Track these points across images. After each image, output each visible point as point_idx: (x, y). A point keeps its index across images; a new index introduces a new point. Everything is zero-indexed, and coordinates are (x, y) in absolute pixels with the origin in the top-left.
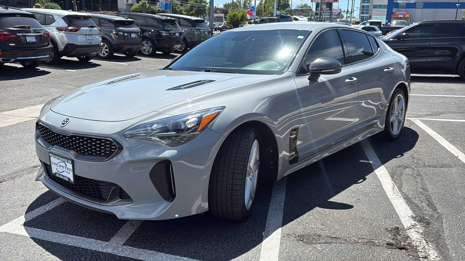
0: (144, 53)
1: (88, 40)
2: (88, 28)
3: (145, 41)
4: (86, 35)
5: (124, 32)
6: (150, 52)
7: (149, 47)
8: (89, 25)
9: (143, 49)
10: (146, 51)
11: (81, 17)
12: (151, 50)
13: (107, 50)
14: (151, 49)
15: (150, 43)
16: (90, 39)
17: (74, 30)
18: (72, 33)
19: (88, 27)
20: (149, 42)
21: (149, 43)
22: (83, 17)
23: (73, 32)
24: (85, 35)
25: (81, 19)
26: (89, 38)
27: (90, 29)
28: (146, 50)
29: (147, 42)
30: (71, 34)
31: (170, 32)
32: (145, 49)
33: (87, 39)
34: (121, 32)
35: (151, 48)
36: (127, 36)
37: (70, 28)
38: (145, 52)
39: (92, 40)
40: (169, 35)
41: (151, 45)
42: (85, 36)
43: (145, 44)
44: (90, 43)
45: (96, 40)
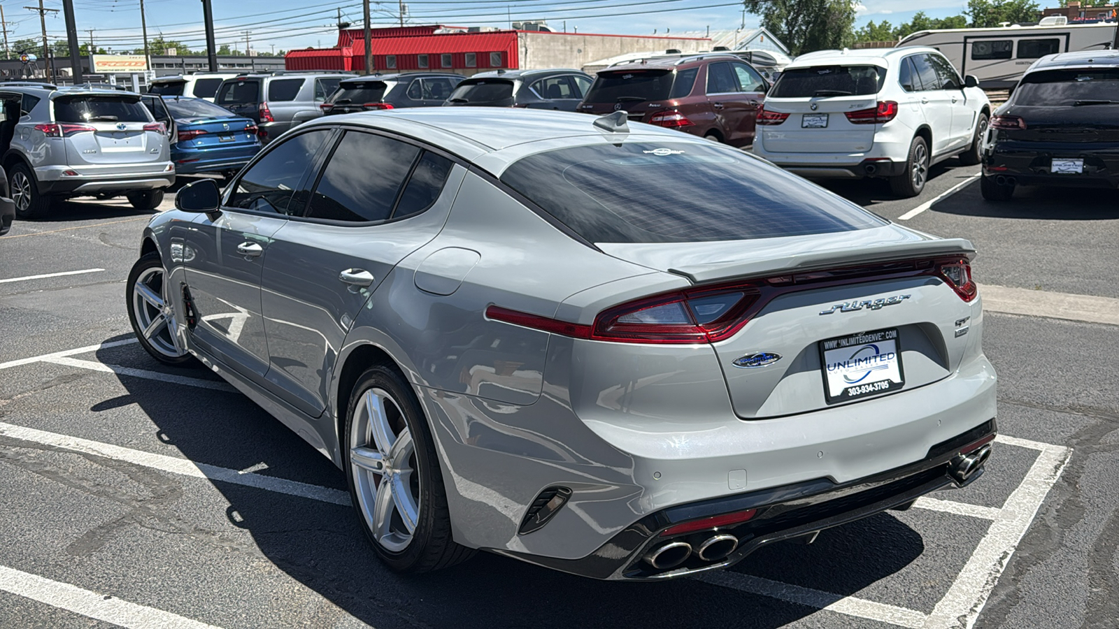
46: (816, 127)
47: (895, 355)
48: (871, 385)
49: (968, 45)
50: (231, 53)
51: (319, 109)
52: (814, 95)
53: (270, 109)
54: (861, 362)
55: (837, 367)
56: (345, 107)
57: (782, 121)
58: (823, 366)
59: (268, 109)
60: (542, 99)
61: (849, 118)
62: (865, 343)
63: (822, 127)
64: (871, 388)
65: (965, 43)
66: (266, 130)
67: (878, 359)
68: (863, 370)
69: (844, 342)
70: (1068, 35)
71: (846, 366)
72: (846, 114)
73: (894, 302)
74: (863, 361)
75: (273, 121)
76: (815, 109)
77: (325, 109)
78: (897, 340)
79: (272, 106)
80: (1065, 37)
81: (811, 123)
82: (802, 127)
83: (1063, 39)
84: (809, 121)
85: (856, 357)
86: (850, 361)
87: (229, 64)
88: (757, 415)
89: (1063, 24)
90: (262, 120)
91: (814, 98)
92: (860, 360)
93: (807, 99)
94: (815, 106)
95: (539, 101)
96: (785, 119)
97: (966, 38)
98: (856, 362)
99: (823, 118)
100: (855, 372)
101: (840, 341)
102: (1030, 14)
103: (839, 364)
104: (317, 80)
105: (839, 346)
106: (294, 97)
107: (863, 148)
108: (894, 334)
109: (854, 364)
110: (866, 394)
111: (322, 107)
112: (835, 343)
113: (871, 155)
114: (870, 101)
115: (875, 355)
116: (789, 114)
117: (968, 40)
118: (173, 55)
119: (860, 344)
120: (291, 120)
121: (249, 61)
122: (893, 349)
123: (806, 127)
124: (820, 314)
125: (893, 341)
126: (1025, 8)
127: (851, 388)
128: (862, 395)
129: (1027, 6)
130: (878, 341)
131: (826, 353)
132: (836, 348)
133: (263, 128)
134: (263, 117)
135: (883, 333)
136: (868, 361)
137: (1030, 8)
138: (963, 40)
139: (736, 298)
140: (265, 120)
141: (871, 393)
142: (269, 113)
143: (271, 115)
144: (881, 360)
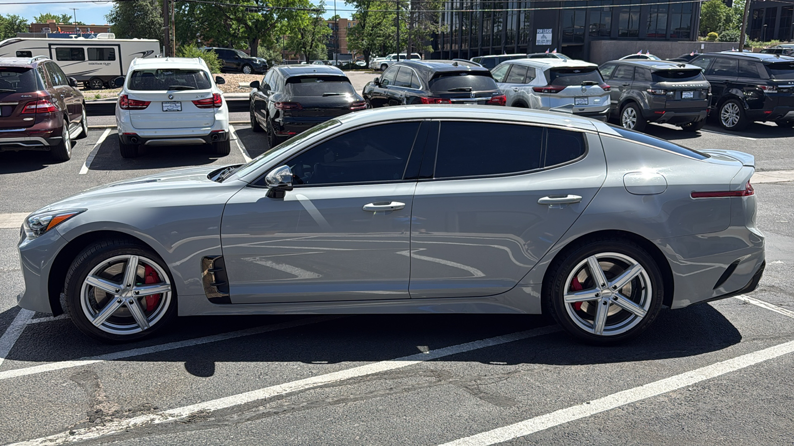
0: (725, 124)
1: (578, 104)
2: (580, 86)
3: (730, 104)
4: (575, 98)
5: (667, 90)
6: (736, 123)
7: (734, 115)
8: (584, 82)
9: (725, 117)
10: (729, 122)
11: (575, 70)
12: (737, 120)
13: (635, 120)
14: (737, 118)
15: (737, 108)
16: (583, 103)
17: (554, 91)
18: (550, 96)
19: (582, 85)
20: (736, 105)
21: (735, 107)
22: (579, 70)
23: (552, 94)
24: (573, 97)
25: (574, 73)
26: (580, 102)
27: (584, 87)
28: (730, 118)
29: (733, 106)
30: (548, 97)
31: (779, 86)
32: (728, 118)
33: (576, 104)
34: (662, 89)
35: (737, 116)
36: (673, 96)
37: (551, 87)
38: (727, 123)
39: (586, 104)
40: (776, 92)
41: (738, 110)
42: (573, 99)
43: (729, 108)
44: (580, 110)
45: (595, 105)
46: (174, 111)
49: (52, 50)
52: (170, 89)
57: (145, 107)
61: (196, 105)
63: (178, 110)
65: (50, 48)
70: (119, 46)
72: (194, 102)
76: (172, 98)
80: (117, 47)
81: (169, 108)
82: (163, 111)
83: (116, 48)
84: (166, 106)
89: (113, 38)
91: (169, 91)
93: (165, 92)
94: (172, 96)
96: (147, 106)
97: (50, 45)
99: (177, 105)
102: (22, 27)
107: (208, 124)
113: (215, 129)
114: (208, 93)
116: (150, 102)
117: (52, 47)
123: (166, 111)
126: (17, 22)
129: (19, 21)
137: (20, 22)
138: (48, 47)
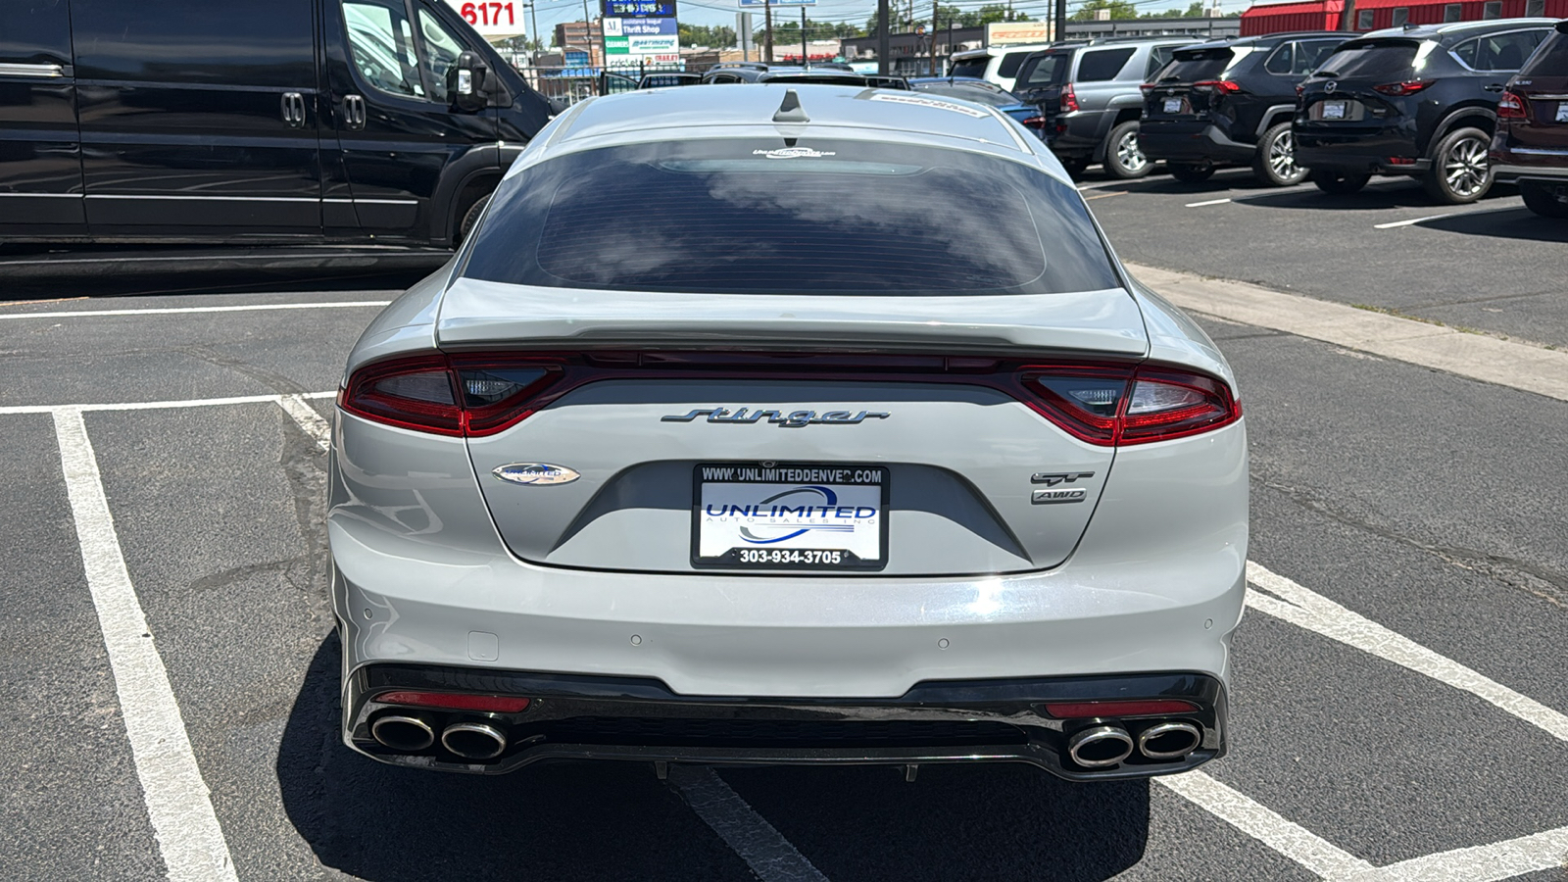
47: (877, 512)
48: (796, 553)
50: (1204, 14)
51: (1138, 90)
53: (1076, 93)
54: (786, 513)
55: (728, 513)
56: (1169, 88)
58: (695, 505)
59: (1073, 93)
60: (1473, 70)
62: (802, 482)
64: (796, 558)
66: (1067, 123)
67: (831, 514)
68: (786, 525)
69: (750, 474)
71: (751, 513)
73: (842, 419)
74: (791, 511)
75: (1079, 109)
77: (1145, 90)
78: (885, 487)
79: (1078, 89)
85: (779, 503)
86: (761, 506)
87: (1178, 30)
88: (547, 560)
90: (1062, 109)
92: (784, 509)
95: (1464, 74)
98: (774, 509)
100: (768, 527)
101: (738, 469)
103: (734, 508)
104: (1155, 50)
105: (735, 479)
106: (1115, 76)
108: (877, 476)
109: (769, 513)
110: (781, 566)
111: (1142, 87)
112: (728, 473)
115: (826, 505)
118: (1105, 19)
119: (786, 482)
120: (1105, 108)
121: (1206, 24)
122: (876, 502)
124: (663, 420)
125: (877, 489)
127: (749, 550)
128: (770, 565)
130: (835, 483)
131: (704, 485)
132: (729, 481)
133: (1063, 119)
134: (1065, 105)
135: (851, 471)
136: (805, 513)
139: (526, 378)
140: (1068, 109)
141: (792, 565)
142: (1074, 99)
143: (1076, 102)
144: (837, 516)
